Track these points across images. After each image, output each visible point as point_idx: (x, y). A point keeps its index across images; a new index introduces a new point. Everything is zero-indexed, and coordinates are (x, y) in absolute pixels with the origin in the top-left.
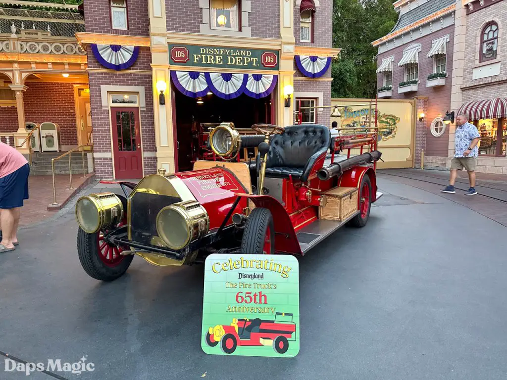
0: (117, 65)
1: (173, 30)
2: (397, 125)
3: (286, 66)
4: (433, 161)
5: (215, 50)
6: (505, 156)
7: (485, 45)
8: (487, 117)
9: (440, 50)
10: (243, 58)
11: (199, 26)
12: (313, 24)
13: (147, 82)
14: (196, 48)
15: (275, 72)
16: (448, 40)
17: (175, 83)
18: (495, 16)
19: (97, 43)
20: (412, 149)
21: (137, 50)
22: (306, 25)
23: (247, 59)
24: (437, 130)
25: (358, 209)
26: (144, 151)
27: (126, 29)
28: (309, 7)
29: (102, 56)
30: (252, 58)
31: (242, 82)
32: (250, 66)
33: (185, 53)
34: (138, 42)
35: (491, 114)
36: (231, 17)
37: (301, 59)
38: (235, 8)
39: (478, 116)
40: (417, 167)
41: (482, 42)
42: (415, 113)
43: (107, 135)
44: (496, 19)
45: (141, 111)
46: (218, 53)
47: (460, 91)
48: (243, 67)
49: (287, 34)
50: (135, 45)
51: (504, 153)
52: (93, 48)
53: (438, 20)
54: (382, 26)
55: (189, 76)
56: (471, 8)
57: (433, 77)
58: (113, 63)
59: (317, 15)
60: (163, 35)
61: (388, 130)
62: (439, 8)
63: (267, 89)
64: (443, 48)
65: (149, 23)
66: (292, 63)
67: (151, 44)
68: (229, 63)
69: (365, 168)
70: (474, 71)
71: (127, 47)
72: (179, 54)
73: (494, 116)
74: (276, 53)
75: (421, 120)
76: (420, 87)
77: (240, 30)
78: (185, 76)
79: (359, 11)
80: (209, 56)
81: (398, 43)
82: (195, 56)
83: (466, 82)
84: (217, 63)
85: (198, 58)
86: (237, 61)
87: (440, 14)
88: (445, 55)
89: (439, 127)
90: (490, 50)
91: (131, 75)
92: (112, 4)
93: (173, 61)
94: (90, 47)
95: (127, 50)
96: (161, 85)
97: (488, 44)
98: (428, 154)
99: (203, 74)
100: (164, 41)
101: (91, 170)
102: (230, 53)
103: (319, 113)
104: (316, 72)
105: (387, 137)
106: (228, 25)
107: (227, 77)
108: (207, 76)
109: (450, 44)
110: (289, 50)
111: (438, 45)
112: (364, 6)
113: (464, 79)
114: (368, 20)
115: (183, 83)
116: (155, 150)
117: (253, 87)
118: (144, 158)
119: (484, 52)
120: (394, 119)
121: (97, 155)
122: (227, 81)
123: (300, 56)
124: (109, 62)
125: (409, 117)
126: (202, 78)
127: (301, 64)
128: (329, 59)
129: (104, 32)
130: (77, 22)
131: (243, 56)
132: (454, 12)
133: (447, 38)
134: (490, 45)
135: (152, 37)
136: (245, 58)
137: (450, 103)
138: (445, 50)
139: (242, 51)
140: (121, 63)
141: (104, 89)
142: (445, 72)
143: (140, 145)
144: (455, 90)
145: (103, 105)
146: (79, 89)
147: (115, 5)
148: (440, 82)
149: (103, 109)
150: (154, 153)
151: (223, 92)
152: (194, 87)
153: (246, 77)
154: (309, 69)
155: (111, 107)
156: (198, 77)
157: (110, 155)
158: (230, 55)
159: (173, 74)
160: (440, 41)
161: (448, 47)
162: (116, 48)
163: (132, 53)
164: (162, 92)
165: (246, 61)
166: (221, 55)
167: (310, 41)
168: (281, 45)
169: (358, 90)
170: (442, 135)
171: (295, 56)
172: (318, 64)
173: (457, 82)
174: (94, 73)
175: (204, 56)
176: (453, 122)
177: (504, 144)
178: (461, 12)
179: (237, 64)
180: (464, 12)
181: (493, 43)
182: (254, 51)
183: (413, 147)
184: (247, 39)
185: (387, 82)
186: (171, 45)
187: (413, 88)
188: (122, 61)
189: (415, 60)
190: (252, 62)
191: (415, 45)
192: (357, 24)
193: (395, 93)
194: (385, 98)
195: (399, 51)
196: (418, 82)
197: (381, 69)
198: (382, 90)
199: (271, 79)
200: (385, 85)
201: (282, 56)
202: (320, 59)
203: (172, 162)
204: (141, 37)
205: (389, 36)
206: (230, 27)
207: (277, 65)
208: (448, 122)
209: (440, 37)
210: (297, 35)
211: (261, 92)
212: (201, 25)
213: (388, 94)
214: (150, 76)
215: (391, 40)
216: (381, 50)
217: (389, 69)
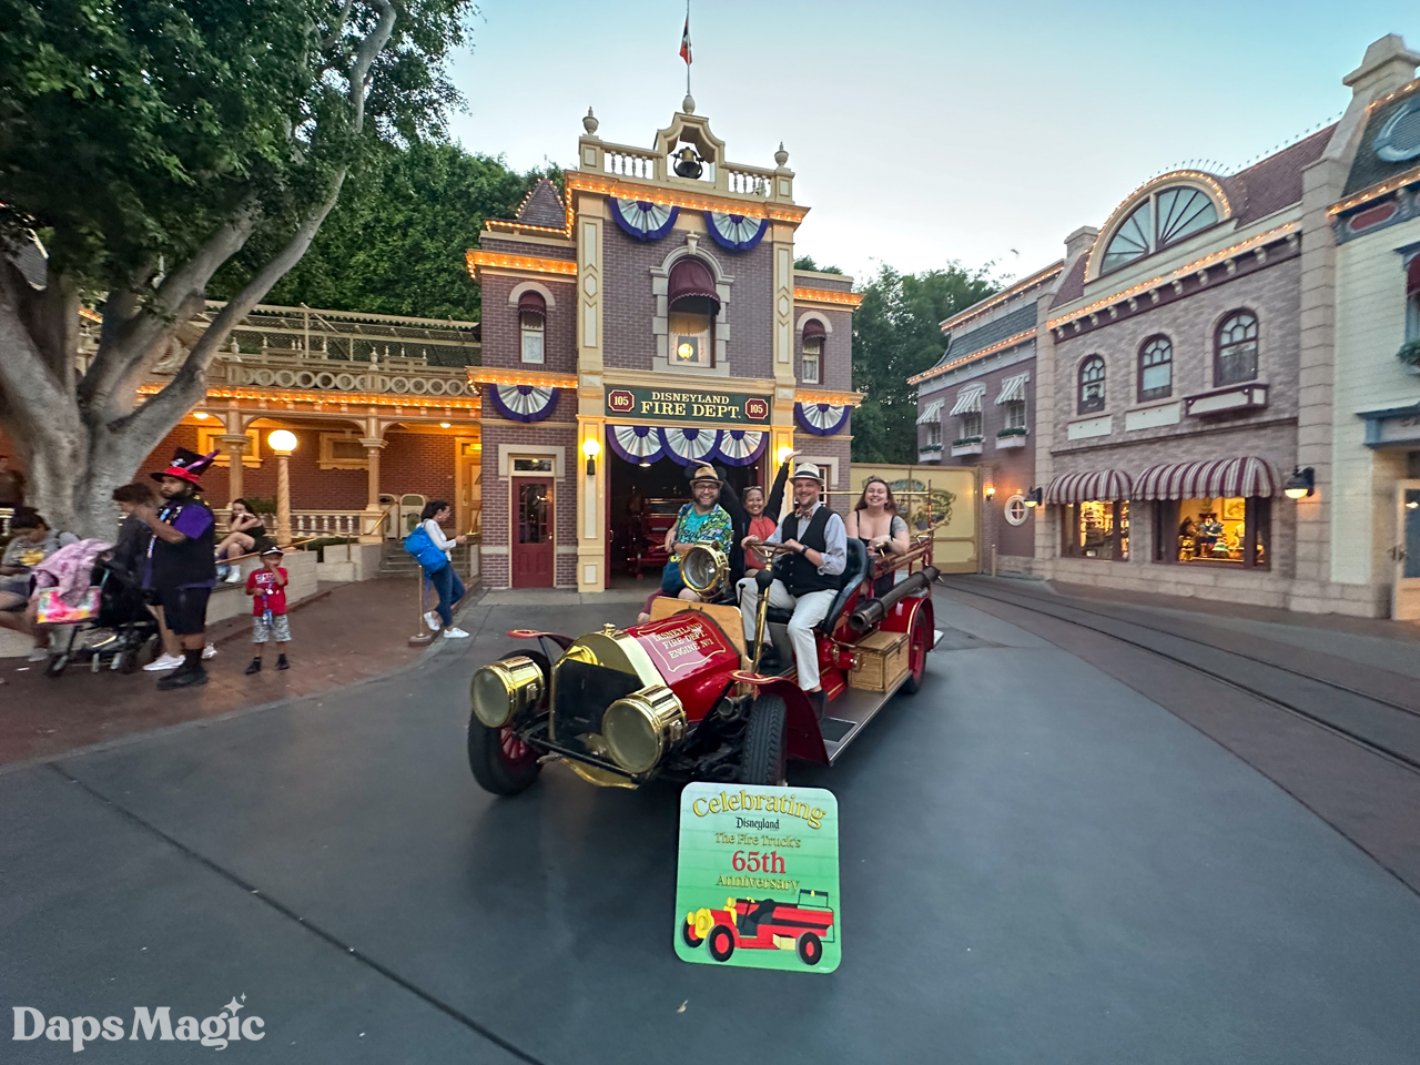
0: (526, 414)
1: (613, 365)
2: (952, 505)
3: (783, 420)
4: (1011, 563)
5: (675, 395)
6: (1127, 560)
7: (1085, 388)
8: (1096, 499)
9: (1016, 393)
10: (716, 407)
11: (651, 360)
12: (822, 357)
13: (570, 440)
14: (645, 393)
15: (766, 428)
16: (1027, 380)
17: (611, 441)
18: (1100, 347)
19: (498, 383)
20: (976, 543)
21: (556, 395)
22: (812, 359)
23: (723, 409)
24: (1014, 514)
26: (558, 544)
27: (541, 362)
28: (817, 333)
29: (504, 401)
30: (730, 407)
31: (713, 441)
32: (727, 418)
33: (630, 398)
34: (559, 381)
35: (1101, 494)
36: (700, 347)
37: (804, 408)
38: (706, 334)
39: (1080, 496)
40: (985, 571)
41: (1081, 385)
42: (979, 487)
43: (503, 518)
44: (1101, 352)
45: (557, 483)
46: (679, 399)
47: (1050, 457)
48: (716, 419)
49: (784, 373)
50: (554, 386)
51: (1125, 555)
52: (491, 392)
53: (1010, 350)
55: (634, 433)
56: (1061, 334)
57: (1007, 435)
58: (520, 411)
59: (827, 343)
60: (597, 373)
61: (937, 513)
62: (1010, 333)
63: (752, 452)
64: (1019, 392)
65: (577, 353)
66: (791, 414)
67: (579, 384)
68: (695, 414)
70: (1070, 427)
71: (542, 388)
72: (620, 401)
73: (1107, 497)
75: (988, 498)
76: (987, 447)
77: (713, 365)
78: (628, 432)
80: (664, 404)
81: (949, 382)
82: (644, 403)
83: (1059, 443)
84: (677, 413)
85: (648, 408)
86: (708, 411)
87: (1012, 341)
88: (1023, 401)
89: (1018, 510)
90: (1094, 397)
91: (545, 429)
92: (523, 327)
93: (610, 410)
94: (485, 387)
95: (542, 393)
96: (591, 447)
97: (1090, 388)
98: (1002, 551)
99: (656, 429)
100: (598, 381)
101: (474, 571)
102: (697, 399)
104: (827, 427)
105: (938, 524)
106: (694, 358)
107: (691, 434)
108: (661, 432)
109: (1030, 386)
110: (786, 396)
111: (1011, 387)
113: (1055, 438)
115: (623, 443)
116: (576, 544)
117: (729, 449)
118: (558, 555)
119: (1085, 399)
120: (947, 496)
121: (486, 550)
122: (691, 440)
123: (803, 404)
124: (513, 410)
125: (971, 493)
126: (652, 435)
127: (804, 416)
128: (847, 408)
129: (510, 367)
130: (467, 345)
131: (717, 404)
132: (1035, 339)
133: (1024, 377)
134: (1093, 390)
135: (581, 376)
136: (720, 407)
137: (1034, 473)
138: (1023, 393)
139: (715, 397)
140: (531, 412)
141: (504, 449)
142: (1024, 427)
143: (553, 535)
144: (1042, 455)
145: (500, 474)
146: (463, 445)
147: (527, 327)
148: (1016, 441)
149: (500, 479)
150: (574, 547)
151: (685, 456)
152: (640, 449)
153: (720, 434)
154: (816, 423)
155: (512, 477)
156: (646, 434)
157: (507, 550)
158: (696, 403)
159: (609, 429)
160: (1014, 381)
161: (1027, 391)
162: (525, 390)
163: (549, 398)
164: (591, 456)
165: (720, 411)
166: (683, 402)
167: (816, 382)
168: (774, 389)
170: (1025, 522)
171: (796, 403)
172: (831, 417)
173: (1044, 444)
174: (490, 427)
175: (657, 404)
176: (1040, 504)
177: (1123, 540)
178: (1045, 340)
179: (708, 415)
180: (1050, 340)
181: (1098, 386)
182: (735, 398)
183: (978, 540)
184: (723, 378)
185: (933, 438)
186: (608, 388)
187: (976, 449)
188: (533, 408)
189: (976, 408)
190: (730, 413)
191: (975, 385)
192: (883, 349)
193: (946, 455)
194: (932, 463)
195: (951, 394)
196: (984, 441)
197: (924, 418)
198: (926, 450)
199: (759, 438)
200: (930, 443)
201: (776, 405)
202: (834, 408)
203: (601, 563)
204: (565, 375)
205: (936, 371)
206: (697, 361)
207: (768, 418)
208: (1032, 504)
209: (1013, 375)
210: (798, 373)
211: (743, 456)
212: (654, 358)
213: (937, 456)
214: (575, 431)
215: (939, 377)
216: (923, 391)
217: (936, 419)
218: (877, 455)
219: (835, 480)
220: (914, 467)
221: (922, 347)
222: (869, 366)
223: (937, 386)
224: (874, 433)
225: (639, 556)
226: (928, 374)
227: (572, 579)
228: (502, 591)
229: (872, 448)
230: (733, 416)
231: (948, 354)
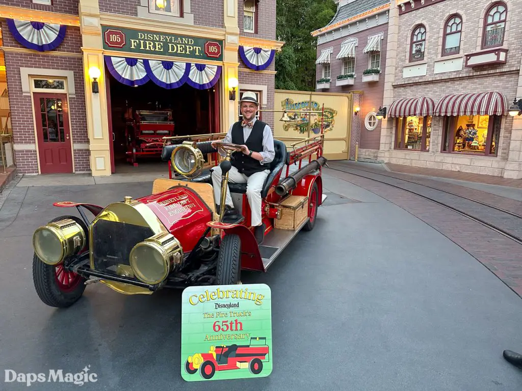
0: (40, 44)
1: (107, 10)
2: (334, 118)
3: (231, 58)
4: (366, 153)
5: (155, 36)
6: (428, 151)
7: (414, 45)
8: (415, 115)
9: (375, 46)
10: (185, 46)
11: (136, 8)
12: (256, 14)
13: (78, 67)
14: (134, 33)
15: (219, 63)
16: (382, 38)
18: (423, 19)
19: (14, 19)
20: (347, 142)
21: (63, 30)
22: (250, 15)
23: (190, 48)
24: (370, 123)
25: (308, 216)
26: (74, 142)
27: (49, 4)
29: (21, 33)
30: (194, 47)
31: (184, 71)
32: (192, 55)
33: (121, 37)
34: (65, 19)
35: (418, 112)
36: (172, 1)
37: (245, 50)
39: (407, 113)
40: (351, 159)
41: (412, 43)
42: (351, 107)
43: (29, 124)
44: (424, 22)
45: (70, 98)
46: (158, 39)
47: (392, 88)
48: (185, 55)
49: (231, 23)
50: (61, 23)
51: (427, 148)
52: (10, 23)
53: (374, 17)
54: (320, 14)
55: (126, 63)
56: (403, 8)
57: (369, 73)
58: (35, 42)
59: (260, 5)
60: (95, 16)
61: (326, 123)
62: (374, 5)
63: (211, 80)
64: (377, 46)
66: (236, 54)
67: (81, 23)
68: (170, 51)
69: (314, 176)
70: (405, 70)
71: (52, 25)
72: (114, 38)
73: (421, 114)
74: (220, 43)
75: (356, 113)
76: (357, 81)
77: (182, 15)
78: (121, 62)
80: (147, 42)
81: (336, 36)
82: (133, 41)
83: (397, 79)
84: (157, 50)
85: (135, 44)
86: (179, 49)
87: (375, 11)
88: (379, 52)
89: (372, 121)
90: (419, 51)
91: (56, 57)
93: (107, 45)
94: (4, 21)
95: (51, 29)
96: (94, 71)
97: (417, 45)
98: (362, 146)
99: (142, 61)
100: (96, 23)
101: (10, 162)
102: (171, 40)
104: (260, 64)
105: (326, 130)
106: (168, 9)
107: (168, 66)
108: (146, 63)
109: (384, 42)
110: (233, 41)
111: (373, 42)
113: (395, 77)
114: (306, 5)
115: (119, 70)
116: (88, 142)
117: (195, 77)
118: (75, 150)
119: (414, 52)
120: (332, 112)
121: (17, 147)
122: (168, 69)
123: (244, 47)
124: (30, 41)
125: (346, 110)
126: (140, 65)
127: (245, 55)
128: (273, 52)
129: (24, 6)
131: (185, 44)
132: (389, 10)
133: (381, 36)
134: (419, 47)
135: (82, 17)
136: (188, 46)
137: (383, 98)
138: (379, 47)
139: (184, 39)
140: (44, 43)
141: (25, 72)
142: (379, 69)
143: (69, 136)
144: (388, 86)
145: (23, 90)
148: (373, 78)
149: (24, 94)
150: (87, 145)
151: (164, 81)
152: (132, 75)
153: (188, 66)
154: (253, 61)
155: (33, 93)
156: (135, 64)
157: (34, 147)
158: (171, 42)
159: (107, 60)
160: (375, 38)
161: (382, 45)
162: (38, 26)
163: (58, 33)
164: (95, 79)
165: (188, 50)
166: (162, 42)
167: (253, 32)
168: (225, 35)
170: (375, 129)
171: (240, 46)
172: (262, 57)
173: (390, 80)
174: (11, 53)
175: (142, 42)
176: (384, 117)
177: (427, 139)
178: (394, 12)
179: (179, 52)
180: (397, 11)
181: (421, 45)
182: (197, 40)
183: (349, 140)
184: (189, 25)
185: (325, 73)
186: (105, 28)
187: (350, 81)
188: (46, 40)
189: (352, 55)
190: (194, 51)
191: (352, 39)
192: (296, 9)
193: (333, 85)
194: (324, 90)
195: (337, 44)
196: (355, 76)
197: (320, 60)
198: (321, 81)
199: (215, 70)
200: (323, 77)
201: (226, 47)
202: (264, 51)
203: (107, 155)
204: (68, 15)
205: (328, 28)
206: (170, 11)
207: (221, 56)
208: (380, 117)
209: (374, 34)
210: (241, 25)
211: (205, 83)
212: (138, 7)
213: (326, 86)
214: (81, 59)
215: (330, 32)
216: (320, 41)
217: (328, 61)
218: (292, 84)
219: (265, 101)
220: (313, 93)
222: (287, 21)
223: (328, 38)
224: (289, 68)
225: (134, 151)
226: (324, 30)
227: (87, 167)
228: (34, 176)
229: (288, 79)
230: (197, 54)
231: (336, 17)
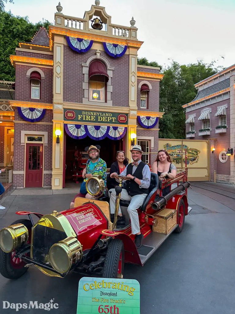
0: (32, 119)
1: (67, 101)
2: (199, 155)
3: (132, 122)
4: (221, 177)
5: (91, 113)
9: (222, 112)
10: (107, 118)
11: (82, 99)
12: (148, 98)
13: (50, 129)
14: (80, 112)
15: (126, 126)
16: (227, 107)
17: (66, 130)
19: (21, 107)
20: (208, 170)
21: (45, 111)
22: (144, 99)
24: (223, 158)
25: (177, 224)
26: (44, 170)
27: (39, 98)
28: (146, 89)
29: (23, 114)
30: (112, 118)
31: (106, 131)
32: (111, 122)
33: (74, 114)
34: (46, 106)
36: (101, 94)
37: (141, 118)
38: (103, 89)
40: (212, 180)
42: (209, 148)
43: (22, 160)
45: (44, 146)
46: (93, 114)
48: (107, 122)
49: (133, 104)
50: (43, 108)
52: (19, 109)
53: (220, 95)
54: (188, 95)
55: (75, 127)
57: (219, 128)
58: (30, 118)
59: (150, 93)
60: (61, 104)
61: (193, 158)
62: (220, 89)
63: (121, 135)
65: (53, 96)
66: (135, 121)
67: (53, 107)
68: (99, 120)
69: (181, 196)
71: (39, 109)
72: (70, 115)
74: (127, 115)
75: (213, 152)
76: (212, 133)
77: (106, 102)
78: (72, 128)
79: (174, 86)
80: (87, 116)
82: (79, 116)
84: (92, 120)
85: (81, 117)
86: (104, 119)
87: (221, 92)
88: (226, 115)
91: (40, 125)
92: (32, 85)
93: (66, 118)
94: (16, 108)
95: (39, 111)
98: (218, 172)
99: (84, 126)
100: (61, 107)
101: (10, 181)
102: (99, 114)
103: (151, 148)
104: (149, 125)
105: (193, 162)
106: (99, 98)
107: (97, 128)
109: (228, 109)
110: (134, 114)
111: (221, 110)
112: (177, 83)
114: (179, 91)
115: (71, 131)
116: (52, 170)
117: (112, 134)
118: (44, 174)
120: (197, 151)
121: (15, 172)
122: (97, 130)
123: (140, 116)
124: (27, 117)
125: (205, 150)
127: (141, 121)
128: (157, 118)
129: (26, 100)
131: (107, 117)
132: (229, 92)
133: (226, 106)
135: (54, 104)
137: (230, 143)
138: (225, 112)
139: (107, 114)
140: (34, 118)
141: (23, 133)
142: (226, 125)
143: (42, 166)
144: (233, 136)
145: (21, 142)
146: (8, 130)
147: (34, 85)
148: (223, 130)
149: (21, 144)
151: (95, 136)
152: (78, 133)
153: (109, 128)
154: (146, 124)
155: (26, 144)
156: (80, 128)
157: (23, 172)
158: (99, 116)
159: (65, 126)
160: (222, 107)
161: (227, 111)
162: (32, 110)
163: (41, 113)
164: (58, 136)
165: (109, 119)
166: (94, 116)
167: (146, 108)
168: (129, 111)
169: (174, 131)
170: (226, 162)
171: (138, 116)
172: (151, 121)
173: (233, 132)
174: (18, 124)
175: (84, 116)
176: (232, 155)
178: (233, 92)
179: (104, 121)
182: (114, 114)
183: (209, 168)
184: (110, 107)
185: (192, 128)
186: (65, 110)
187: (208, 133)
188: (35, 117)
189: (208, 117)
190: (112, 120)
191: (207, 109)
193: (197, 135)
194: (191, 138)
195: (198, 112)
196: (211, 130)
197: (188, 121)
198: (189, 133)
199: (124, 129)
200: (190, 130)
201: (130, 117)
202: (152, 118)
203: (61, 178)
204: (48, 104)
205: (192, 103)
206: (100, 100)
207: (127, 122)
208: (229, 155)
209: (221, 105)
210: (138, 105)
211: (117, 136)
212: (83, 98)
213: (193, 136)
214: (52, 126)
215: (194, 105)
216: (188, 110)
217: (193, 121)
218: (171, 134)
220: (184, 140)
221: (188, 93)
222: (168, 100)
223: (193, 109)
224: (170, 126)
225: (77, 174)
226: (190, 104)
227: (50, 184)
228: (21, 189)
229: (169, 132)
230: (114, 121)
231: (197, 97)
